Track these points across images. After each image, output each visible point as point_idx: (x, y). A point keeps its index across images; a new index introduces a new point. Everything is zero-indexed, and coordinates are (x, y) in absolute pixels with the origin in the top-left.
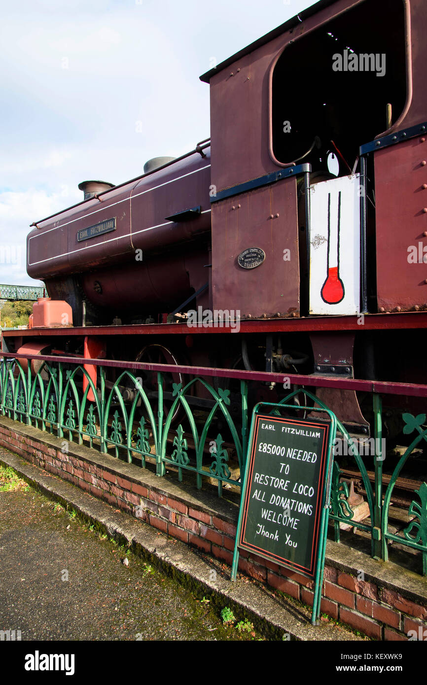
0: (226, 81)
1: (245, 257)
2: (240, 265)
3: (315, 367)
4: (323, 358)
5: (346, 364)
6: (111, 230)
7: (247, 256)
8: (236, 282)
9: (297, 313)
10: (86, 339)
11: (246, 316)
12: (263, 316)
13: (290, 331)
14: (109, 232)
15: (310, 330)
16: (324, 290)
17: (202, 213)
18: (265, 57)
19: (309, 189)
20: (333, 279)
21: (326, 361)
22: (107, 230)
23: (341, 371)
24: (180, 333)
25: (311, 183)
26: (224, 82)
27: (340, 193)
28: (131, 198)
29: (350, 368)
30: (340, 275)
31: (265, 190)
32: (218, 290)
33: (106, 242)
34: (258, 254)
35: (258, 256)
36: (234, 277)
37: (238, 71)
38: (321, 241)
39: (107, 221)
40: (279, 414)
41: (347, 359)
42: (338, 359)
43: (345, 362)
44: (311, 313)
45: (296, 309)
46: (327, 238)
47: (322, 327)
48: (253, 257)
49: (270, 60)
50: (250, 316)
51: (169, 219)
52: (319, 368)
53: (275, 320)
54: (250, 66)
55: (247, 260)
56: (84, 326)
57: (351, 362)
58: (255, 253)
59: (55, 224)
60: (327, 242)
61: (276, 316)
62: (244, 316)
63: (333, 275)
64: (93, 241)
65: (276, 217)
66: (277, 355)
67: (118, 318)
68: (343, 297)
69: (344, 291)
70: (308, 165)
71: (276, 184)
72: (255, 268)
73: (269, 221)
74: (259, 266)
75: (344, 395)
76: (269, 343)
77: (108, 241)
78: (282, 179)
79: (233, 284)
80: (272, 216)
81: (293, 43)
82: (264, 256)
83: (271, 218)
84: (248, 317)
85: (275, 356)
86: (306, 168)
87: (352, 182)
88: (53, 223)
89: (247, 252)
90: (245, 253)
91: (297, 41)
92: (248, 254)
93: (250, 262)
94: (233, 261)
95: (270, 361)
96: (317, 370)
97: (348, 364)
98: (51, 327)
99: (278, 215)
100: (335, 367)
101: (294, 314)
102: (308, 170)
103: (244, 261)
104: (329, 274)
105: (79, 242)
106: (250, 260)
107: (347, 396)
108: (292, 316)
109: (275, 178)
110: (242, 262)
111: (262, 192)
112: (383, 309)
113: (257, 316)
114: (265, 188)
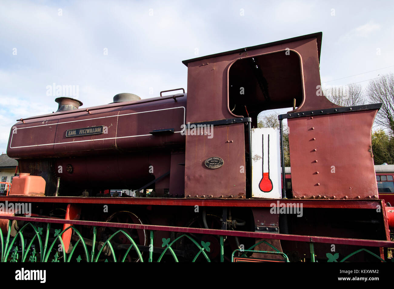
0: (199, 67)
1: (210, 162)
2: (205, 166)
3: (255, 227)
4: (260, 222)
5: (275, 226)
6: (99, 133)
7: (211, 161)
8: (203, 175)
9: (244, 196)
10: (69, 206)
11: (209, 196)
12: (221, 197)
13: (242, 206)
14: (97, 134)
15: (255, 206)
16: (261, 184)
17: (175, 132)
18: (224, 61)
19: (251, 130)
20: (266, 179)
21: (262, 224)
22: (95, 133)
23: (273, 230)
24: (160, 205)
25: (252, 127)
26: (198, 67)
27: (269, 135)
28: (118, 116)
29: (277, 228)
30: (270, 177)
31: (224, 127)
32: (189, 179)
33: (93, 140)
34: (219, 161)
35: (219, 162)
36: (202, 172)
37: (207, 64)
38: (259, 158)
39: (96, 127)
40: (247, 257)
41: (276, 223)
42: (270, 223)
43: (274, 225)
44: (253, 196)
45: (243, 194)
46: (262, 157)
47: (263, 205)
48: (216, 162)
49: (228, 64)
50: (212, 196)
51: (151, 133)
52: (258, 228)
53: (230, 200)
54: (215, 63)
55: (211, 164)
56: (57, 196)
57: (278, 225)
58: (217, 160)
59: (43, 123)
60: (261, 159)
61: (230, 197)
62: (208, 196)
63: (266, 177)
64: (81, 138)
65: (231, 142)
66: (229, 220)
67: (86, 191)
68: (272, 189)
69: (272, 185)
70: (250, 118)
71: (231, 125)
72: (216, 168)
73: (226, 144)
74: (219, 168)
75: (273, 244)
76: (225, 213)
77: (94, 140)
78: (235, 123)
79: (201, 176)
80: (229, 141)
81: (241, 60)
82: (223, 163)
83: (228, 142)
84: (211, 196)
85: (228, 221)
86: (249, 120)
87: (275, 131)
88: (42, 122)
89: (212, 159)
90: (210, 159)
91: (243, 59)
92: (212, 160)
93: (214, 165)
94: (201, 163)
95: (226, 224)
96: (257, 229)
97: (276, 226)
98: (29, 196)
99: (232, 141)
100: (268, 228)
101: (242, 197)
102: (250, 121)
103: (209, 164)
104: (264, 176)
105: (67, 137)
106: (213, 163)
107: (275, 245)
108: (241, 197)
109: (231, 122)
110: (208, 164)
111: (222, 127)
112: (296, 197)
113: (217, 196)
114: (224, 126)
